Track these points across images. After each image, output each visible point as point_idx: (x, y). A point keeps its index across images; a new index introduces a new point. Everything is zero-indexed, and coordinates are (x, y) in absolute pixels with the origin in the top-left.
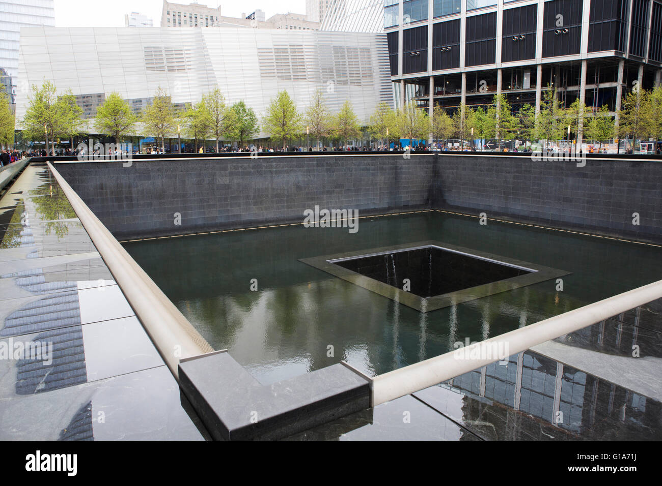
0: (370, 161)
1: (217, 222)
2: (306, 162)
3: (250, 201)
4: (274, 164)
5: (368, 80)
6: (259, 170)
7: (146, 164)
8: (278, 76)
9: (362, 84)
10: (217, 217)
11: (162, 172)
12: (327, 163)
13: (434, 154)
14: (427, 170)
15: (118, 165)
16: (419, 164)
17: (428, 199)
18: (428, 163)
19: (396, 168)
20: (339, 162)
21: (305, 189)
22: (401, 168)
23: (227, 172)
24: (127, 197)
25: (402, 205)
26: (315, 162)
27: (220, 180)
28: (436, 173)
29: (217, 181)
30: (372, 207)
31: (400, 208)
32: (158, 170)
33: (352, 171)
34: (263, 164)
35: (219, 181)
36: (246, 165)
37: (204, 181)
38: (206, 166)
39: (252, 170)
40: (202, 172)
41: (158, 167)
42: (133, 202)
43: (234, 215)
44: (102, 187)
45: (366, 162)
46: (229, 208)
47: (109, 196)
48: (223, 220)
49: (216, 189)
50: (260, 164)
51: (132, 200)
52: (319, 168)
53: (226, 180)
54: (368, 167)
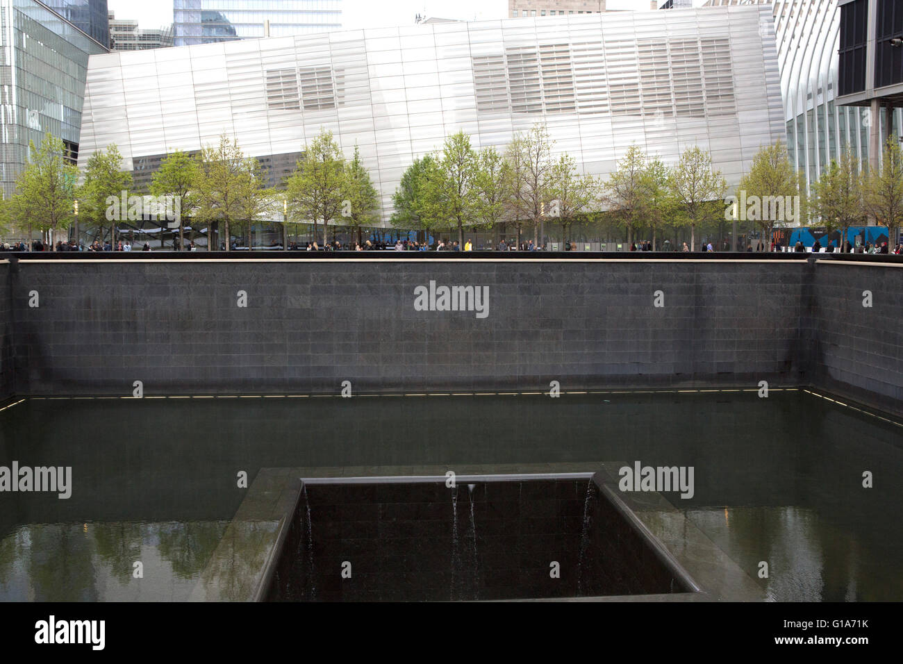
0: (629, 273)
1: (285, 377)
2: (473, 273)
3: (353, 342)
4: (404, 274)
5: (721, 105)
6: (371, 285)
7: (163, 267)
8: (513, 107)
9: (706, 111)
10: (285, 368)
11: (189, 283)
12: (521, 275)
13: (805, 261)
14: (785, 295)
15: (115, 269)
16: (761, 282)
17: (787, 363)
18: (785, 279)
19: (698, 289)
20: (552, 274)
21: (471, 325)
22: (712, 289)
23: (309, 286)
24: (128, 323)
25: (715, 372)
26: (494, 273)
27: (293, 300)
28: (810, 303)
29: (289, 303)
30: (633, 371)
31: (710, 378)
32: (182, 279)
33: (582, 293)
34: (381, 274)
35: (291, 302)
36: (345, 274)
37: (263, 302)
38: (268, 274)
39: (358, 285)
40: (260, 284)
41: (182, 274)
42: (138, 332)
43: (319, 368)
44: (88, 304)
45: (616, 275)
46: (310, 353)
47: (99, 320)
48: (297, 376)
49: (285, 317)
50: (374, 273)
51: (135, 329)
52: (503, 284)
53: (306, 302)
54: (623, 285)
